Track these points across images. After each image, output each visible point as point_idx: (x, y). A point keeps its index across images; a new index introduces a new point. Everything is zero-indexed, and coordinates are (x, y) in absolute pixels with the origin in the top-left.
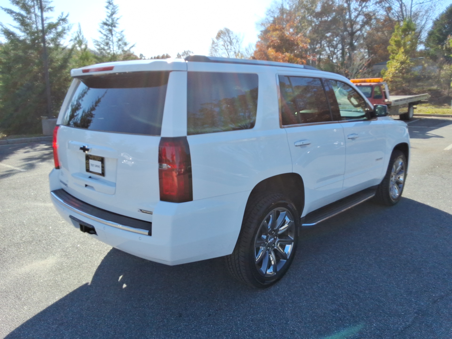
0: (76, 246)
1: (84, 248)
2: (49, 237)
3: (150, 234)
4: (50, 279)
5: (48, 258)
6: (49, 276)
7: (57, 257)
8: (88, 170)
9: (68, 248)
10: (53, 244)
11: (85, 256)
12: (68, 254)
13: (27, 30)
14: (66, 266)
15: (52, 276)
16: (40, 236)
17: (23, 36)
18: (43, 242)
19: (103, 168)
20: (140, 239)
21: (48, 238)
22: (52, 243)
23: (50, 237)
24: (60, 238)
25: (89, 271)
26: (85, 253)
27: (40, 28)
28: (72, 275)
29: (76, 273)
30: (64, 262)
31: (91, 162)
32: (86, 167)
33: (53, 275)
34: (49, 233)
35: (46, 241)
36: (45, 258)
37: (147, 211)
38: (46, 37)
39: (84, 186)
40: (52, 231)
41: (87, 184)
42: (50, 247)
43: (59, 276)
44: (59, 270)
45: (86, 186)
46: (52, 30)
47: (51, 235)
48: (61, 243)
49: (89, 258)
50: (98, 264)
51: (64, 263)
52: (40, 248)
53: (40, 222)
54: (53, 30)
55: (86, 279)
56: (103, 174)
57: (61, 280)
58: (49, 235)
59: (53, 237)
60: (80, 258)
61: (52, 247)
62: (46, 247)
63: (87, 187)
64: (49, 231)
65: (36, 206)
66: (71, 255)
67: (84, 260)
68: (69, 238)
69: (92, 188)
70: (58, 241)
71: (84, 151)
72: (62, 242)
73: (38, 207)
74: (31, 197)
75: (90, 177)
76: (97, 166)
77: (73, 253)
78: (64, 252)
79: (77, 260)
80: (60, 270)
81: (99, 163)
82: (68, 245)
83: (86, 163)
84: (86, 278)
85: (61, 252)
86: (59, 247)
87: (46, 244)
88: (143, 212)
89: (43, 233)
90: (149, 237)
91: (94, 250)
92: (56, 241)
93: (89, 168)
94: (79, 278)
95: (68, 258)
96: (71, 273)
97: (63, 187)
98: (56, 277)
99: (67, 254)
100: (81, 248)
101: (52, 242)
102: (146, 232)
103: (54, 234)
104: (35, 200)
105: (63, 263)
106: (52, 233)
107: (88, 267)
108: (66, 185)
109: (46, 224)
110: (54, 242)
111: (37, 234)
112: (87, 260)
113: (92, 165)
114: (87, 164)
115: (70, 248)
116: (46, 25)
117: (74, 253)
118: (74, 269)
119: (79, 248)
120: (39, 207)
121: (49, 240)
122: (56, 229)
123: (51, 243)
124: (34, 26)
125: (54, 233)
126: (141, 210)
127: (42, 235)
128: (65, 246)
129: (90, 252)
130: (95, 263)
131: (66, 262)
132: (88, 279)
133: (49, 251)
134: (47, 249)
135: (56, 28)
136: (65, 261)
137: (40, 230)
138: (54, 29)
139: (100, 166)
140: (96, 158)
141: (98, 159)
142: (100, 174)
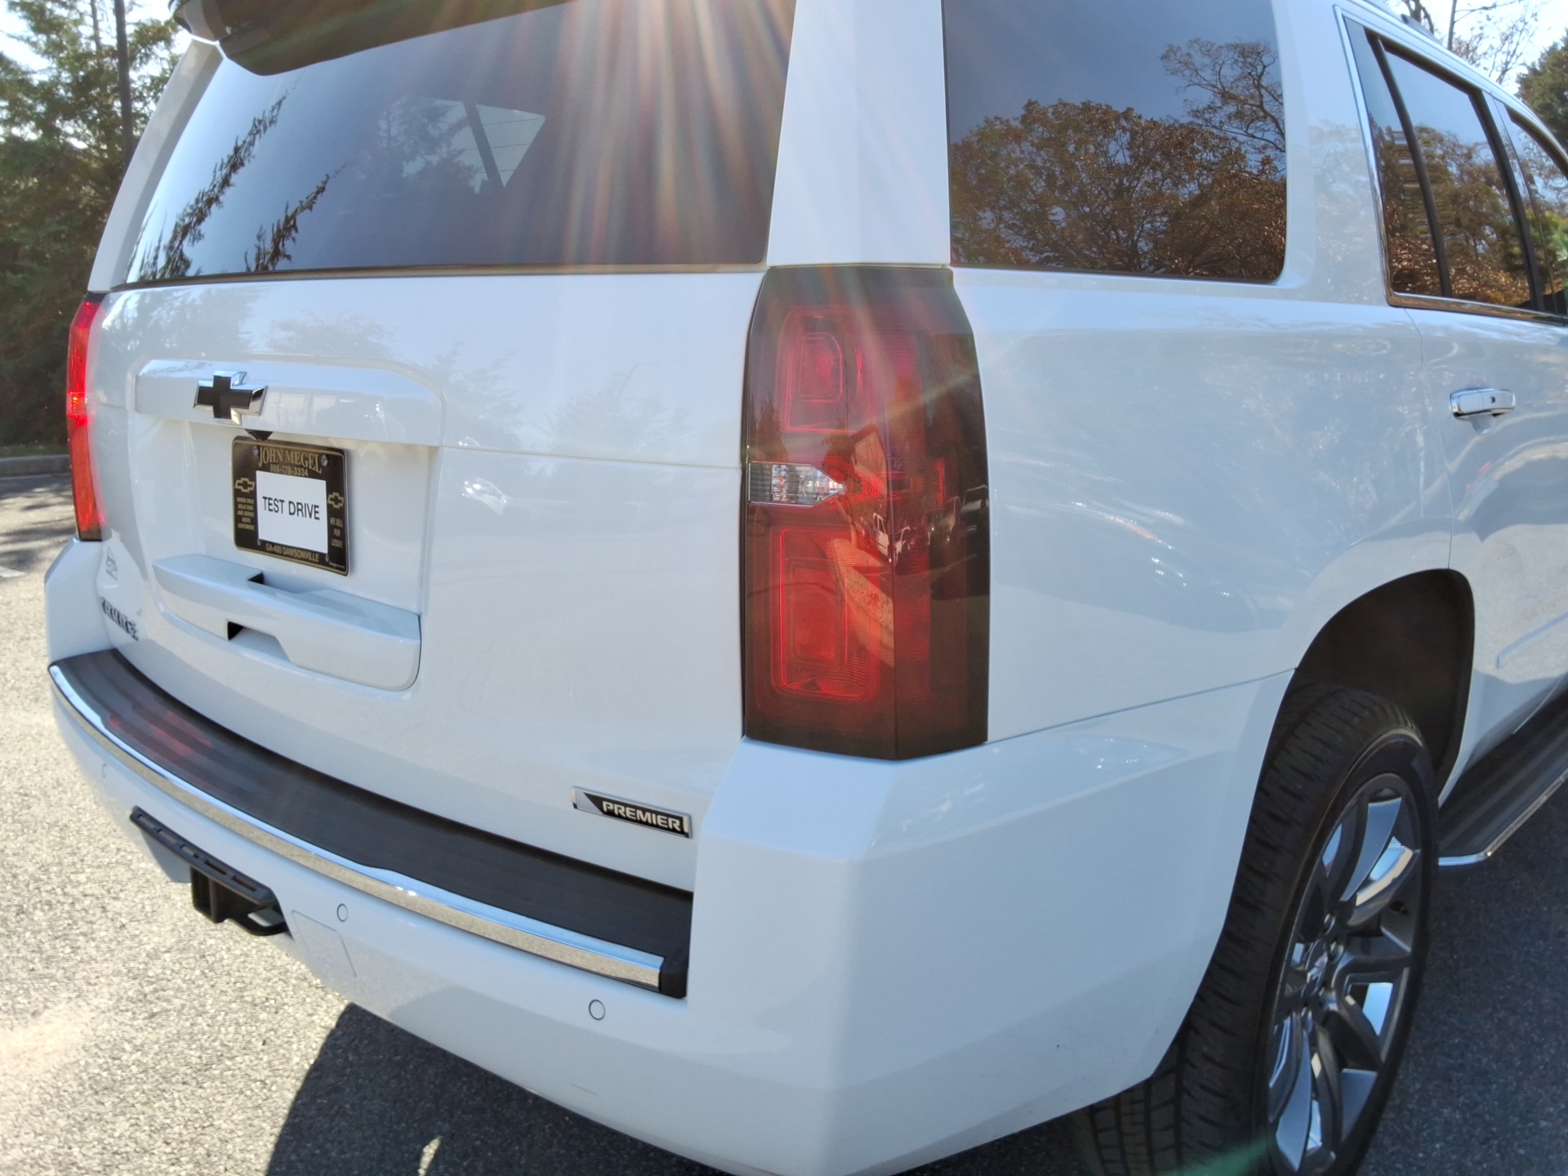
0: (195, 943)
1: (236, 957)
2: (69, 889)
3: (673, 985)
4: (41, 1157)
5: (46, 1013)
6: (37, 1135)
7: (98, 1008)
8: (247, 538)
9: (154, 955)
10: (85, 928)
11: (242, 1009)
12: (156, 991)
13: (59, 47)
14: (134, 1069)
15: (54, 1135)
16: (27, 886)
17: (42, 71)
18: (38, 915)
19: (338, 518)
20: (597, 1010)
21: (65, 894)
22: (80, 923)
23: (75, 892)
24: (122, 895)
25: (259, 1107)
26: (241, 990)
27: (109, 39)
28: (164, 1127)
29: (188, 1114)
30: (129, 1042)
31: (267, 483)
32: (238, 519)
33: (62, 1123)
34: (73, 870)
35: (51, 913)
36: (34, 1014)
37: (644, 811)
38: (133, 75)
39: (224, 632)
40: (88, 859)
41: (238, 620)
42: (68, 950)
43: (92, 1133)
44: (96, 1093)
45: (234, 630)
46: (154, 48)
47: (82, 878)
48: (123, 926)
49: (263, 1022)
50: (305, 1057)
51: (127, 1047)
52: (18, 951)
53: (39, 809)
54: (160, 50)
55: (238, 1156)
56: (338, 558)
57: (102, 1163)
58: (72, 877)
59: (91, 888)
60: (213, 1018)
61: (75, 950)
62: (47, 946)
63: (239, 637)
64: (76, 859)
65: (33, 732)
66: (168, 1001)
67: (231, 1029)
68: (167, 898)
69: (268, 642)
70: (110, 915)
71: (221, 413)
72: (131, 921)
73: (42, 735)
74: (19, 689)
75: (259, 579)
76: (298, 508)
77: (179, 989)
78: (135, 978)
79: (196, 1029)
80: (99, 1089)
81: (315, 491)
82: (156, 939)
83: (237, 493)
84: (242, 1151)
85: (116, 980)
86: (111, 951)
87: (51, 927)
88: (610, 813)
89: (44, 868)
90: (664, 1006)
91: (287, 971)
92: (98, 912)
93: (254, 521)
94: (201, 1150)
95: (153, 1015)
96: (160, 1118)
97: (119, 638)
98: (77, 1137)
99: (148, 989)
100: (222, 959)
101: (82, 919)
102: (649, 968)
103: (99, 874)
104: (36, 700)
105: (124, 1050)
106: (90, 866)
107: (255, 1075)
108: (128, 626)
109: (65, 821)
110: (90, 918)
111: (14, 870)
112: (249, 1033)
113: (274, 504)
114: (245, 500)
115: (167, 956)
116: (130, 30)
117: (184, 986)
118: (180, 1087)
119: (211, 959)
120: (46, 733)
121: (67, 907)
122: (108, 845)
123: (75, 923)
124: (86, 30)
125: (99, 867)
126: (597, 801)
127: (37, 880)
128: (141, 943)
129: (269, 980)
130: (289, 1050)
131: (138, 1042)
132: (248, 1156)
133: (60, 973)
134: (48, 961)
135: (168, 42)
136: (134, 1034)
137: (32, 849)
138: (162, 44)
139: (318, 507)
140: (292, 462)
141: (307, 462)
142: (322, 560)
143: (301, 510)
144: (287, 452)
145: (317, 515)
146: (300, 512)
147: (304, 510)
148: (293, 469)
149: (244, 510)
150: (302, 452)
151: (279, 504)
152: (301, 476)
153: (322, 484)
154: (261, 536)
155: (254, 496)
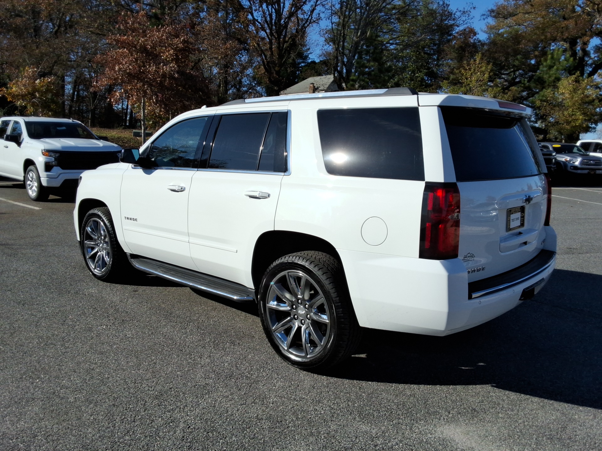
8: (508, 229)
139: (519, 217)
140: (516, 211)
141: (518, 210)
142: (519, 227)
144: (515, 209)
145: (519, 219)
147: (517, 219)
149: (508, 224)
150: (518, 208)
151: (514, 220)
152: (517, 213)
153: (520, 213)
154: (511, 228)
155: (510, 220)
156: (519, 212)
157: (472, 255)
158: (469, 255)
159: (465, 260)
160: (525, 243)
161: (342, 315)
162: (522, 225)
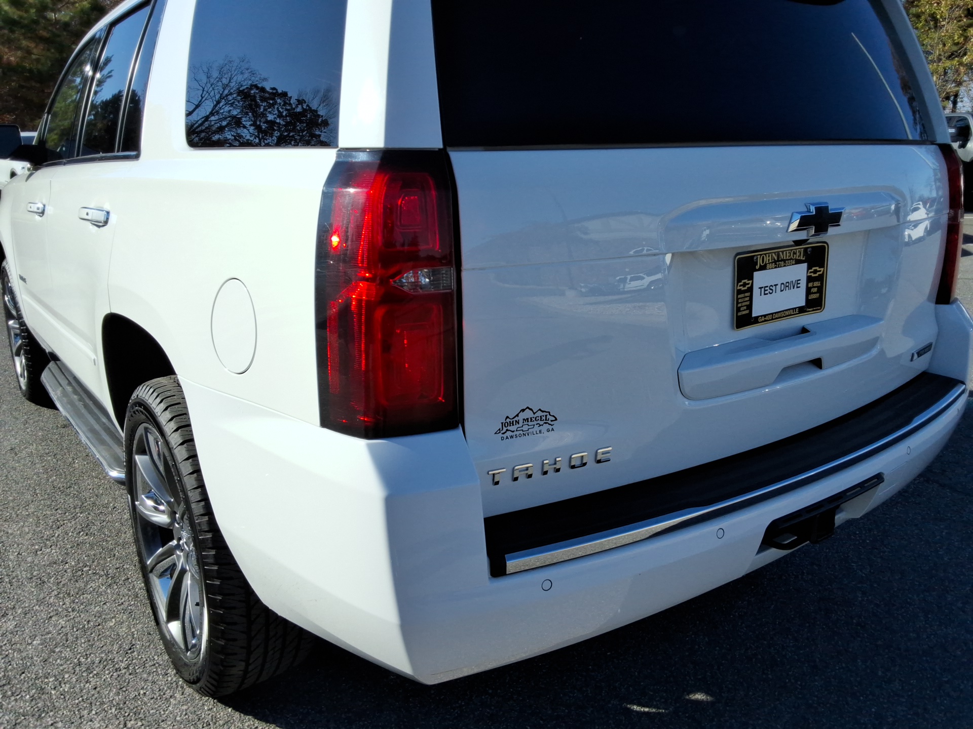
19: (816, 281)
31: (762, 278)
32: (738, 310)
37: (925, 348)
81: (799, 271)
83: (736, 293)
93: (750, 306)
114: (742, 295)
139: (800, 280)
140: (785, 258)
141: (795, 255)
142: (801, 310)
143: (788, 286)
144: (781, 253)
145: (799, 285)
146: (787, 288)
147: (789, 286)
148: (785, 263)
149: (742, 302)
150: (792, 250)
151: (774, 288)
152: (790, 265)
153: (805, 265)
154: (754, 315)
155: (751, 290)
156: (798, 262)
157: (540, 414)
158: (528, 414)
159: (509, 434)
160: (817, 363)
161: (216, 568)
162: (814, 302)
